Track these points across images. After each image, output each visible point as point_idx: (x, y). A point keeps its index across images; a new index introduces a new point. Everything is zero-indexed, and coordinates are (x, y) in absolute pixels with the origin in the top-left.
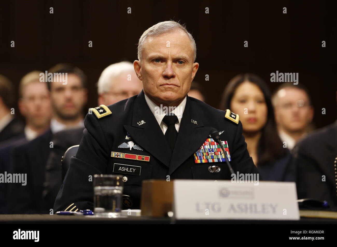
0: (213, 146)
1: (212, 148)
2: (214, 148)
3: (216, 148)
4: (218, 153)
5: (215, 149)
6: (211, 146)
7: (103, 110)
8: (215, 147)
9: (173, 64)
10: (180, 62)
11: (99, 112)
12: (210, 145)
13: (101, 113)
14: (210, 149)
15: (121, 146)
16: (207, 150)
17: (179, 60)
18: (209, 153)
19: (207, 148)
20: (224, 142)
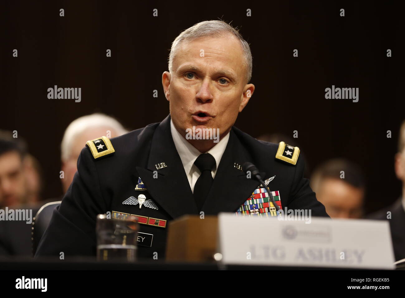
0: (258, 200)
1: (255, 203)
2: (258, 203)
3: (262, 203)
4: (265, 210)
5: (260, 205)
6: (255, 200)
7: (103, 146)
8: (260, 201)
9: (211, 83)
10: (223, 81)
11: (97, 148)
12: (252, 199)
13: (99, 151)
14: (253, 204)
15: (127, 202)
16: (248, 207)
17: (222, 78)
18: (251, 211)
19: (248, 204)
20: (274, 193)
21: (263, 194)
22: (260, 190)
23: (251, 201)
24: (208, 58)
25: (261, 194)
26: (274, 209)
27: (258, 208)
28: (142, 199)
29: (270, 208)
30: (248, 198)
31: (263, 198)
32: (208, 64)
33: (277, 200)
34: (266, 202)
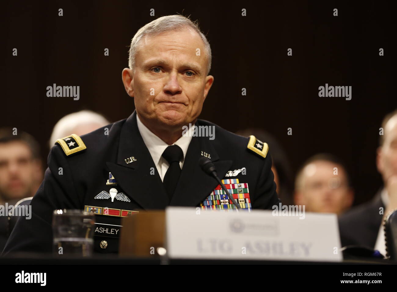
9: (178, 76)
10: (189, 74)
11: (68, 145)
13: (71, 148)
14: (223, 194)
16: (218, 197)
17: (188, 71)
18: (222, 201)
19: (219, 194)
20: (243, 185)
21: (233, 185)
22: (230, 181)
23: (221, 191)
24: (174, 51)
25: (231, 185)
26: (243, 201)
27: (228, 199)
29: (239, 200)
31: (233, 189)
32: (174, 57)
33: (245, 193)
34: (236, 193)
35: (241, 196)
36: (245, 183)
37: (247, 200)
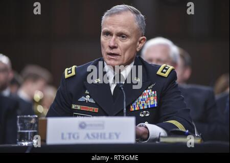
4: (148, 101)
5: (146, 99)
6: (144, 96)
7: (71, 71)
9: (117, 38)
10: (123, 37)
11: (68, 72)
15: (80, 100)
16: (140, 100)
18: (142, 102)
19: (140, 98)
20: (153, 92)
21: (148, 93)
22: (147, 91)
28: (88, 98)
30: (140, 95)
31: (148, 95)
33: (154, 96)
34: (149, 97)
35: (152, 98)
36: (154, 91)
37: (155, 100)
